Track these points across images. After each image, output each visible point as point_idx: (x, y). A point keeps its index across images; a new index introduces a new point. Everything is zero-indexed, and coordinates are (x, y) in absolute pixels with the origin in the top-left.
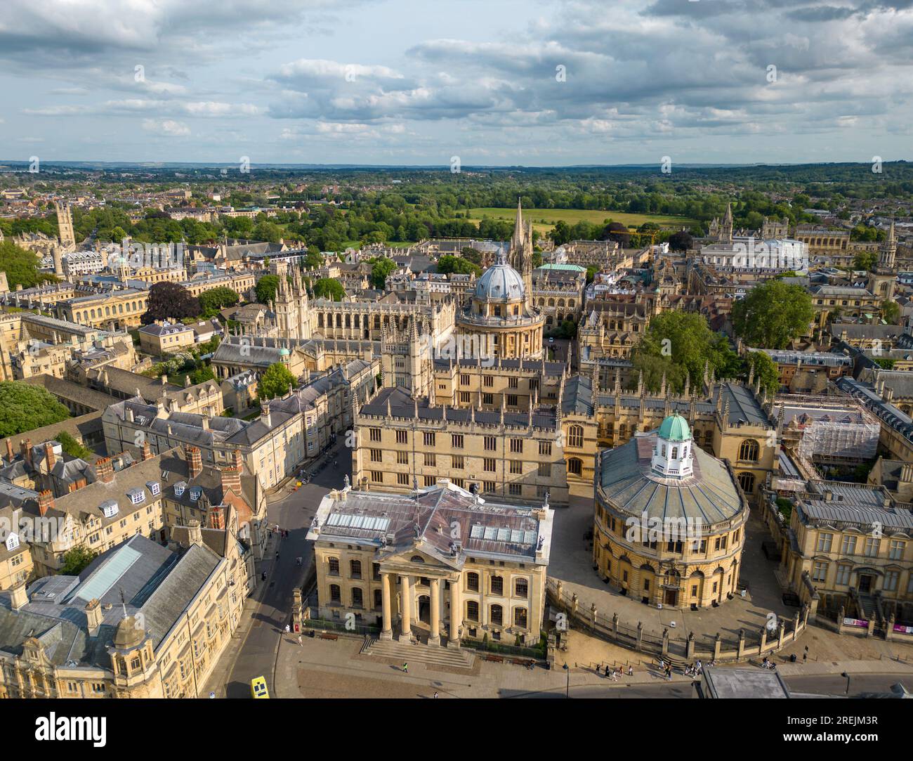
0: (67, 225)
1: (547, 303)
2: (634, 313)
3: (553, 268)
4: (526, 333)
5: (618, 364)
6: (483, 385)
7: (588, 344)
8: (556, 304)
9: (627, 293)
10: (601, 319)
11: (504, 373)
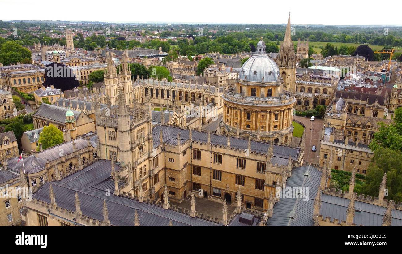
0: (70, 40)
1: (306, 90)
2: (375, 102)
3: (317, 69)
4: (276, 112)
5: (357, 149)
6: (212, 162)
7: (332, 126)
8: (313, 91)
9: (370, 87)
10: (346, 105)
11: (233, 152)
